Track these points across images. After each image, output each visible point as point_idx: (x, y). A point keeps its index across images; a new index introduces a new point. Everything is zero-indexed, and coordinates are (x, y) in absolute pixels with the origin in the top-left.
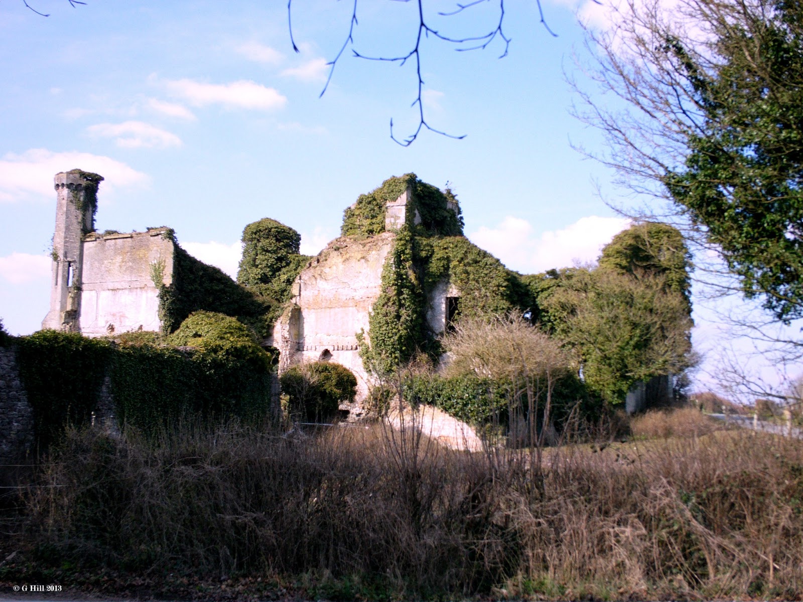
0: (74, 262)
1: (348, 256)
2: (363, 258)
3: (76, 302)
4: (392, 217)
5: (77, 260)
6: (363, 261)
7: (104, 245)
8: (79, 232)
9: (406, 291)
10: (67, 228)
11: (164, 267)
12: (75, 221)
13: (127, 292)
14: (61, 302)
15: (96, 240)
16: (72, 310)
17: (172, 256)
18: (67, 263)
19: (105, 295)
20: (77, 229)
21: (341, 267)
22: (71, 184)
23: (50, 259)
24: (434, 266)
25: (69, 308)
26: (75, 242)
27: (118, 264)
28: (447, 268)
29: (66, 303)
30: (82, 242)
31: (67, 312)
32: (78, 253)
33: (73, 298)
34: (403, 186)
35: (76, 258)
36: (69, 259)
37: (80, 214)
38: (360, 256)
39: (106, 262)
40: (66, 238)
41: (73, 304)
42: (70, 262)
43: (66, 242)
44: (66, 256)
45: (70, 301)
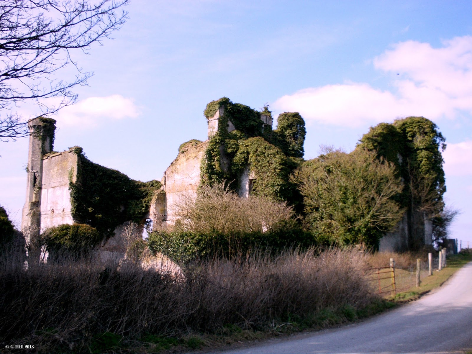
0: (37, 172)
1: (188, 156)
2: (196, 157)
3: (38, 197)
4: (211, 128)
5: (39, 171)
6: (196, 158)
7: (50, 161)
8: (40, 154)
9: (214, 177)
10: (33, 152)
11: (73, 171)
12: (37, 148)
13: (58, 188)
14: (30, 197)
15: (47, 158)
16: (35, 201)
17: (77, 164)
18: (33, 173)
19: (51, 190)
20: (39, 151)
21: (185, 164)
22: (35, 126)
23: (25, 171)
24: (238, 158)
25: (34, 200)
26: (38, 160)
27: (56, 172)
28: (246, 160)
29: (32, 197)
30: (42, 160)
31: (32, 202)
32: (40, 166)
33: (36, 194)
34: (217, 107)
35: (38, 170)
36: (34, 171)
37: (40, 143)
38: (194, 155)
39: (51, 171)
40: (32, 158)
41: (36, 197)
42: (35, 172)
43: (32, 160)
44: (32, 169)
45: (34, 195)
